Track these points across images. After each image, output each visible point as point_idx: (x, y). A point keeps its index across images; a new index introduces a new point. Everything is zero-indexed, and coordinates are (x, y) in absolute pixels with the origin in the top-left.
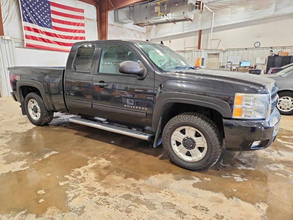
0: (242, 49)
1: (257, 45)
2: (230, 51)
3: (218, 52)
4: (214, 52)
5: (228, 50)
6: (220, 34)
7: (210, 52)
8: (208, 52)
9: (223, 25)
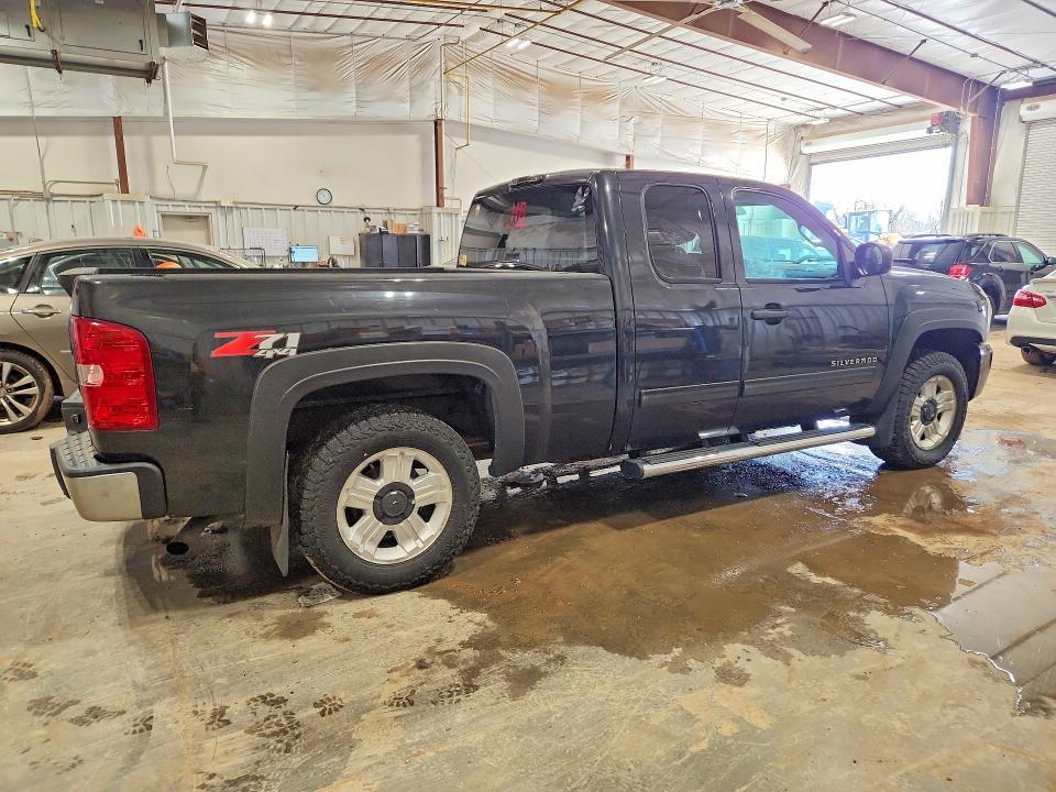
0: (283, 207)
1: (324, 198)
2: (246, 208)
3: (204, 210)
4: (188, 210)
5: (241, 206)
6: (205, 145)
7: (171, 209)
8: (164, 209)
9: (212, 114)
